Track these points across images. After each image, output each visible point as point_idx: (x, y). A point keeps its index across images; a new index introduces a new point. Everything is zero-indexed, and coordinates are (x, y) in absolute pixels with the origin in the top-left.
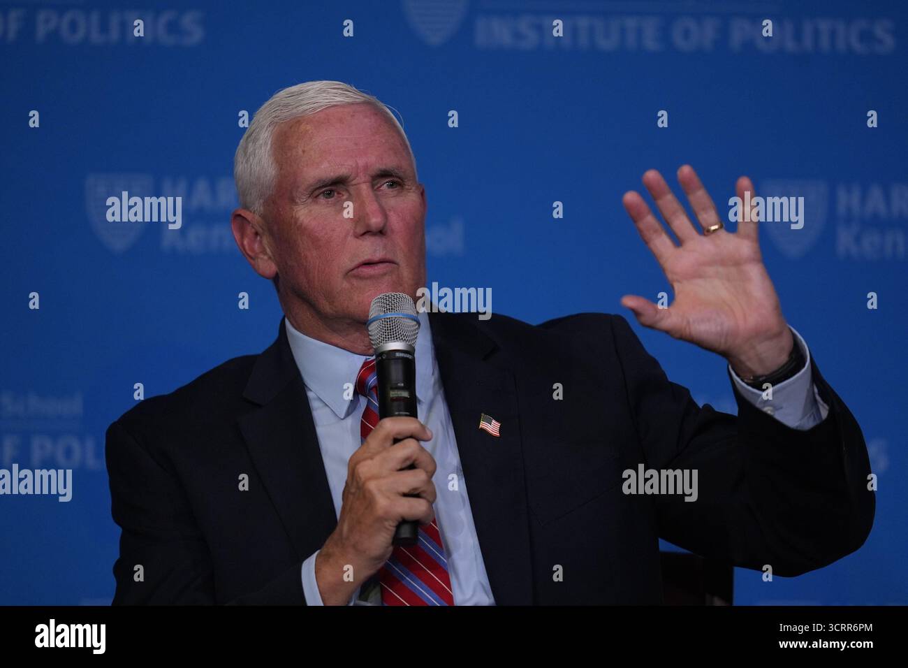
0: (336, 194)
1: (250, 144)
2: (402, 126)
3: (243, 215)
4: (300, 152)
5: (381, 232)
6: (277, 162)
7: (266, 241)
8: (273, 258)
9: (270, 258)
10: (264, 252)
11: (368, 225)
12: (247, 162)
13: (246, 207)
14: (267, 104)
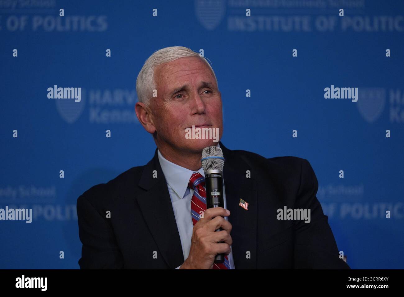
0: (183, 96)
1: (144, 75)
2: (211, 66)
3: (140, 105)
4: (166, 78)
5: (203, 113)
6: (156, 82)
7: (150, 116)
8: (154, 124)
9: (152, 124)
10: (150, 121)
11: (197, 110)
12: (142, 83)
13: (141, 102)
14: (151, 57)
